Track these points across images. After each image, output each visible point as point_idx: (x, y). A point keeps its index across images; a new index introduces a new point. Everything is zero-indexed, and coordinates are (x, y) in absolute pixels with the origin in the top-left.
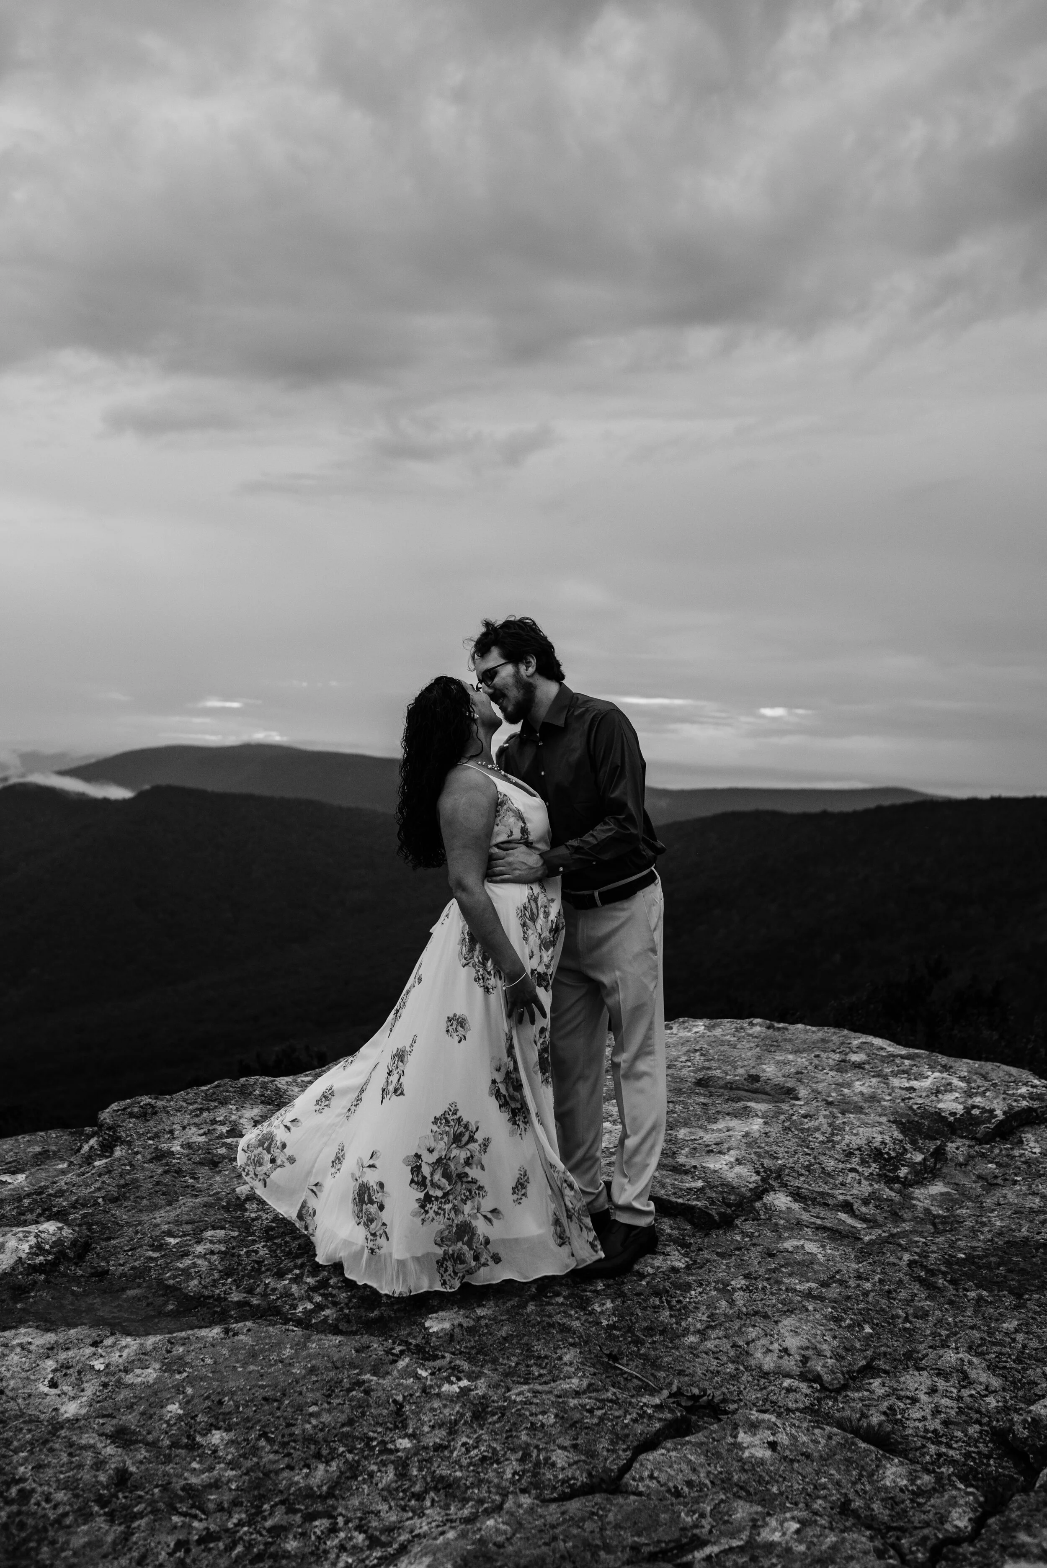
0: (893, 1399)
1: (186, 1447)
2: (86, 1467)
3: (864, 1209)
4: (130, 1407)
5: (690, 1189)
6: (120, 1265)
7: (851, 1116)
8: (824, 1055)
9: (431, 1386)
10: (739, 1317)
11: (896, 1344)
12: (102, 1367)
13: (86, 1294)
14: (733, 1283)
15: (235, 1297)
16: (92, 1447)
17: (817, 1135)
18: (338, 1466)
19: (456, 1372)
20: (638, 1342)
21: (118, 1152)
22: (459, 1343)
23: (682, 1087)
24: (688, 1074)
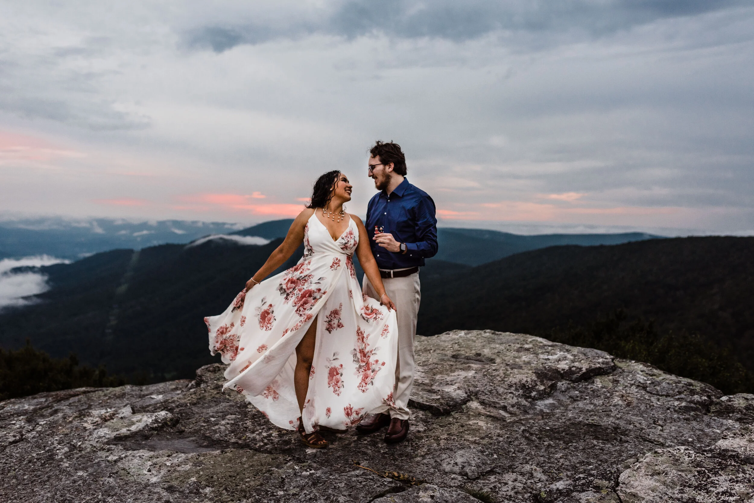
0: (497, 483)
1: (195, 493)
2: (154, 500)
3: (511, 409)
4: (176, 479)
5: (434, 399)
6: (190, 428)
7: (516, 370)
8: (513, 345)
9: (298, 472)
10: (440, 450)
11: (506, 462)
12: (170, 464)
13: (172, 439)
14: (441, 437)
15: (233, 440)
16: (158, 493)
17: (497, 378)
18: (251, 500)
19: (310, 467)
20: (395, 460)
21: (202, 386)
23: (445, 358)
24: (449, 353)
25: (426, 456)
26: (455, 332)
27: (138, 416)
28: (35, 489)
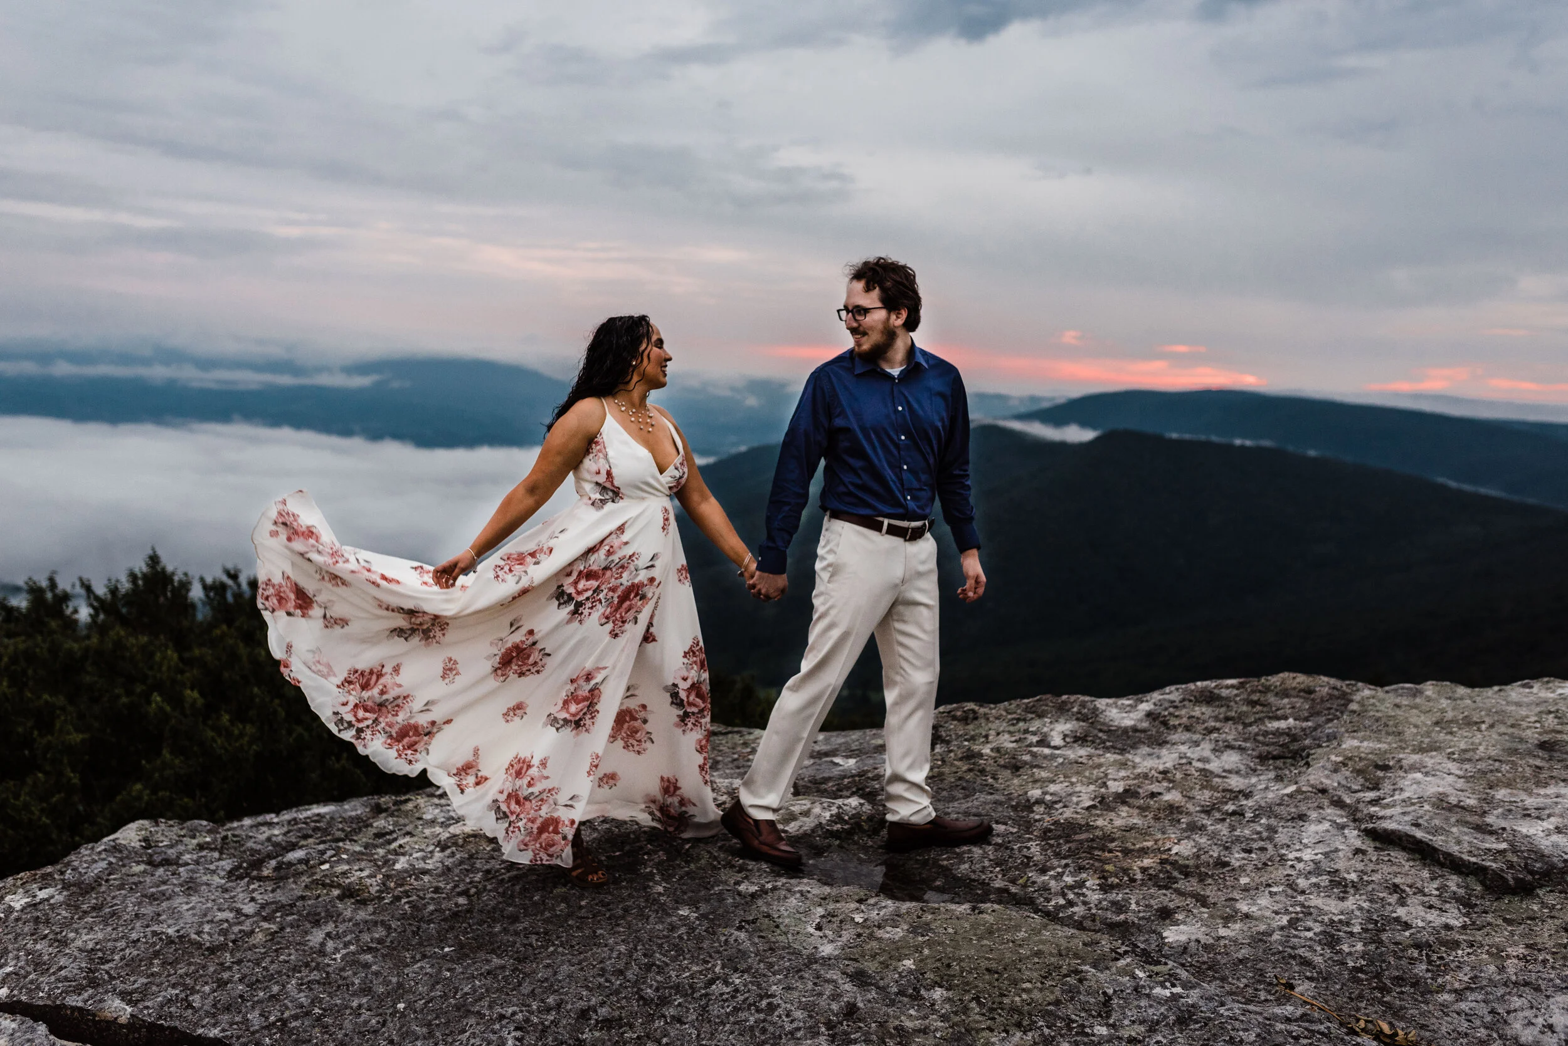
1: (910, 996)
2: (825, 997)
4: (874, 956)
5: (1490, 850)
9: (1143, 987)
10: (1505, 984)
12: (861, 921)
13: (870, 861)
14: (1508, 949)
15: (998, 884)
16: (834, 981)
18: (1033, 1036)
19: (1172, 979)
20: (1384, 989)
22: (1191, 956)
23: (1520, 747)
24: (1532, 736)
25: (1468, 993)
26: (1548, 682)
27: (803, 802)
28: (599, 932)
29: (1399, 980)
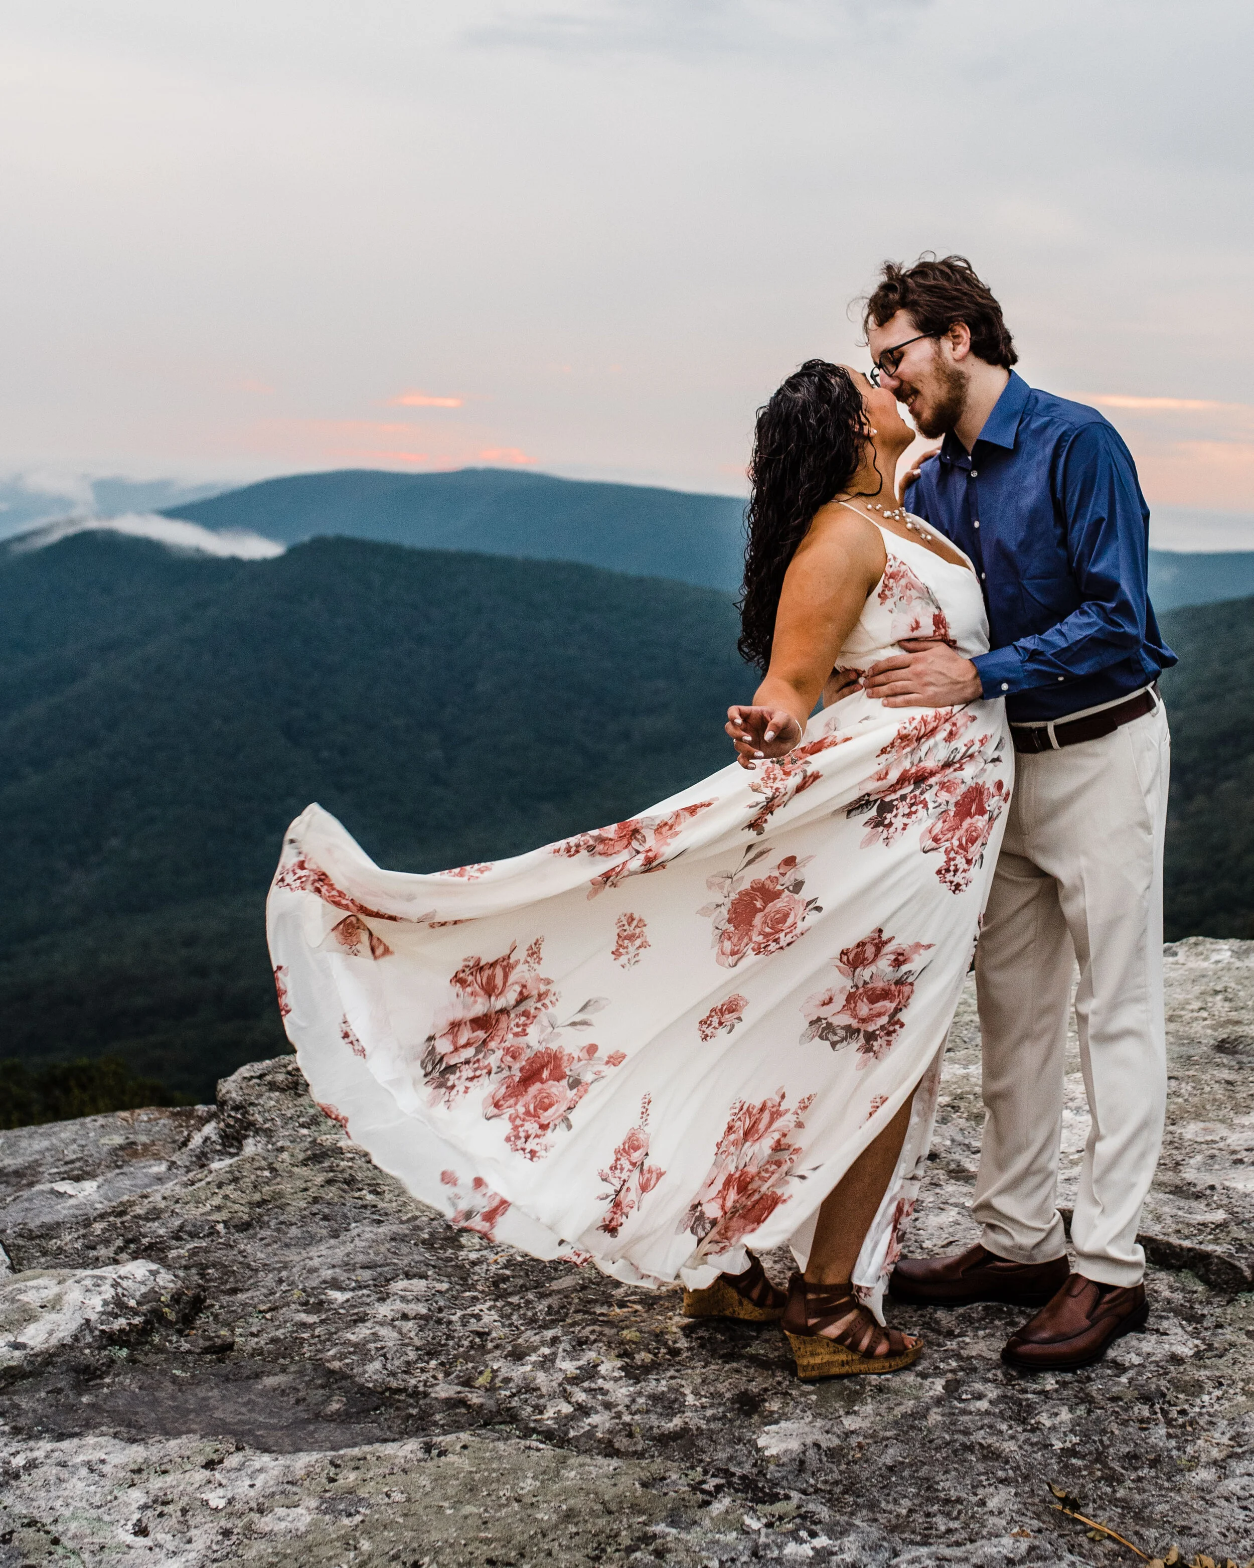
5: (1204, 1225)
6: (253, 1335)
9: (767, 1546)
12: (222, 1504)
13: (196, 1381)
15: (444, 1390)
19: (807, 1523)
21: (251, 1147)
22: (813, 1474)
23: (1192, 1052)
24: (1202, 1031)
25: (1233, 1463)
26: (1196, 944)
29: (1132, 1459)
